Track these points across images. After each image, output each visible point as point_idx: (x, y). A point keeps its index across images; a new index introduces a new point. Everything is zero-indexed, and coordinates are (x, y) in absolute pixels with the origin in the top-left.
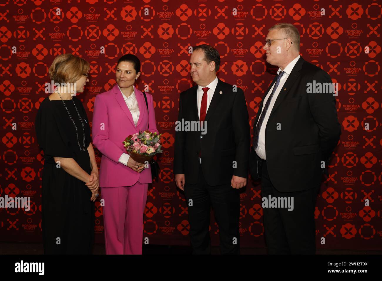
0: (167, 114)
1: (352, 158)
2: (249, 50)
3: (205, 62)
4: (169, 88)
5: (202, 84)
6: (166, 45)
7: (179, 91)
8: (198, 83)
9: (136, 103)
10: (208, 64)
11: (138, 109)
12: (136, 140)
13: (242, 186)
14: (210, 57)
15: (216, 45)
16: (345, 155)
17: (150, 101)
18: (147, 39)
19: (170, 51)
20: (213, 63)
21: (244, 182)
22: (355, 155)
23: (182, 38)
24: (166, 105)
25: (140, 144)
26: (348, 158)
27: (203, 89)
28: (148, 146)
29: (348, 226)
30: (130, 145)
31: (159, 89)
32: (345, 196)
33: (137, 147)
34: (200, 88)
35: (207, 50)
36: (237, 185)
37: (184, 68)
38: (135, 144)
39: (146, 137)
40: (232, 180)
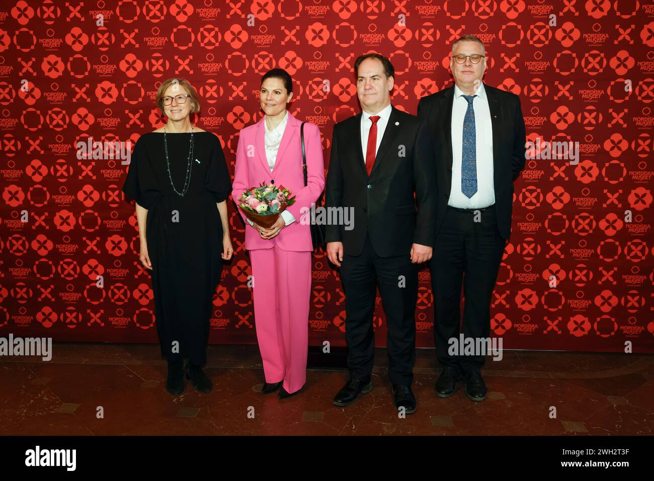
1: (587, 221)
2: (440, 63)
6: (318, 55)
13: (425, 259)
15: (392, 55)
16: (577, 217)
18: (290, 46)
19: (324, 65)
20: (391, 79)
21: (429, 254)
22: (592, 217)
23: (342, 45)
26: (581, 221)
29: (579, 318)
32: (575, 275)
36: (418, 257)
37: (345, 90)
40: (412, 250)
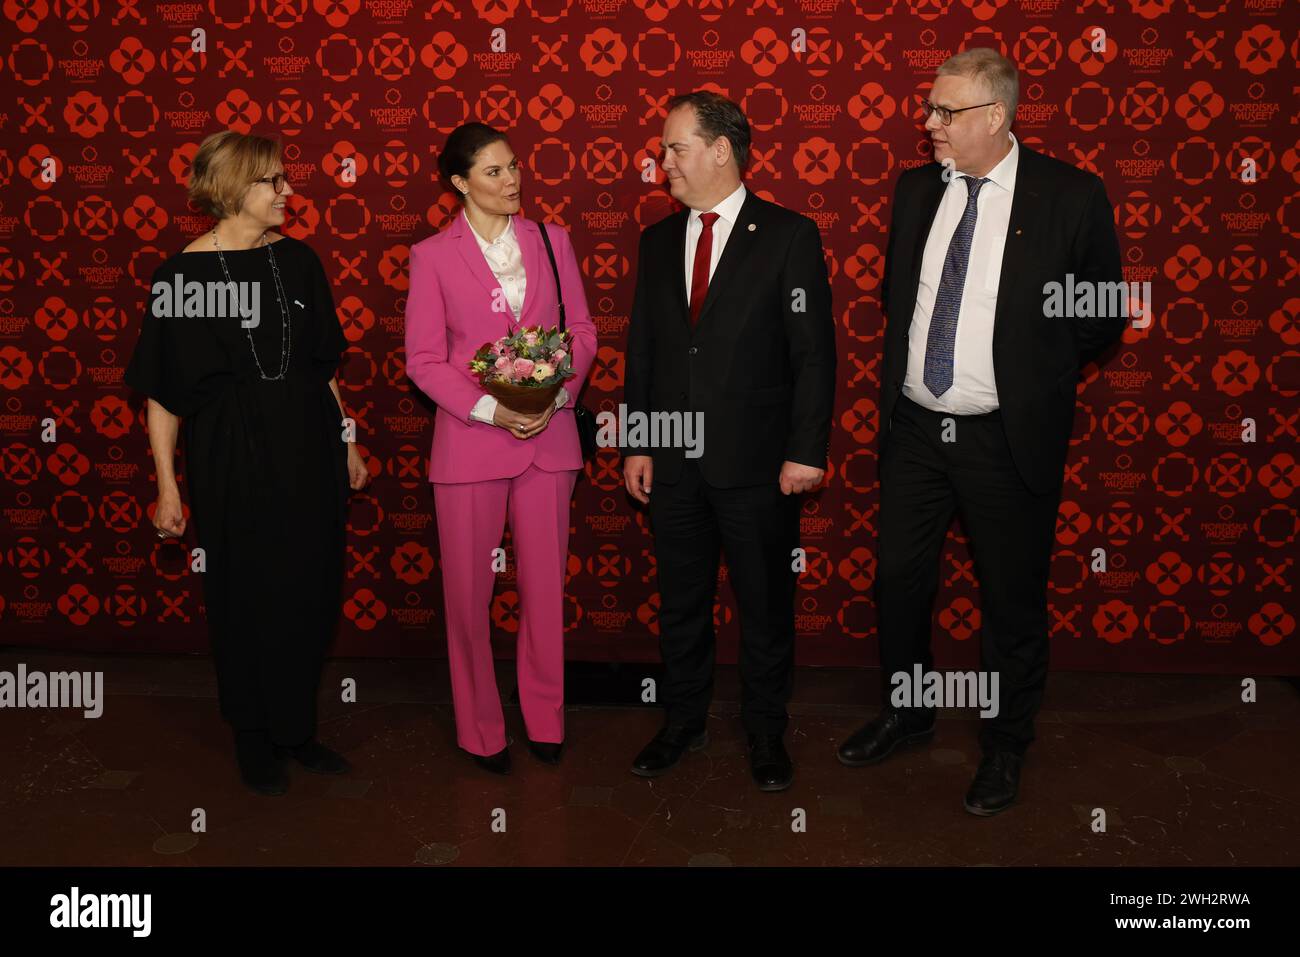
0: (609, 293)
1: (1133, 418)
2: (844, 108)
3: (700, 139)
4: (616, 219)
5: (698, 204)
6: (604, 93)
7: (642, 228)
8: (688, 202)
9: (517, 253)
10: (708, 145)
11: (523, 271)
12: (503, 351)
14: (714, 123)
16: (1112, 409)
17: (561, 250)
19: (617, 111)
20: (724, 142)
22: (1141, 409)
23: (651, 72)
24: (606, 266)
25: (512, 360)
26: (1119, 417)
27: (701, 217)
28: (534, 361)
29: (1116, 607)
30: (488, 367)
31: (586, 222)
32: (1108, 524)
33: (507, 370)
34: (695, 214)
35: (704, 105)
36: (794, 484)
38: (501, 361)
39: (525, 340)
40: (783, 472)
